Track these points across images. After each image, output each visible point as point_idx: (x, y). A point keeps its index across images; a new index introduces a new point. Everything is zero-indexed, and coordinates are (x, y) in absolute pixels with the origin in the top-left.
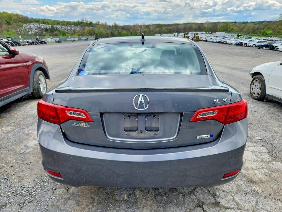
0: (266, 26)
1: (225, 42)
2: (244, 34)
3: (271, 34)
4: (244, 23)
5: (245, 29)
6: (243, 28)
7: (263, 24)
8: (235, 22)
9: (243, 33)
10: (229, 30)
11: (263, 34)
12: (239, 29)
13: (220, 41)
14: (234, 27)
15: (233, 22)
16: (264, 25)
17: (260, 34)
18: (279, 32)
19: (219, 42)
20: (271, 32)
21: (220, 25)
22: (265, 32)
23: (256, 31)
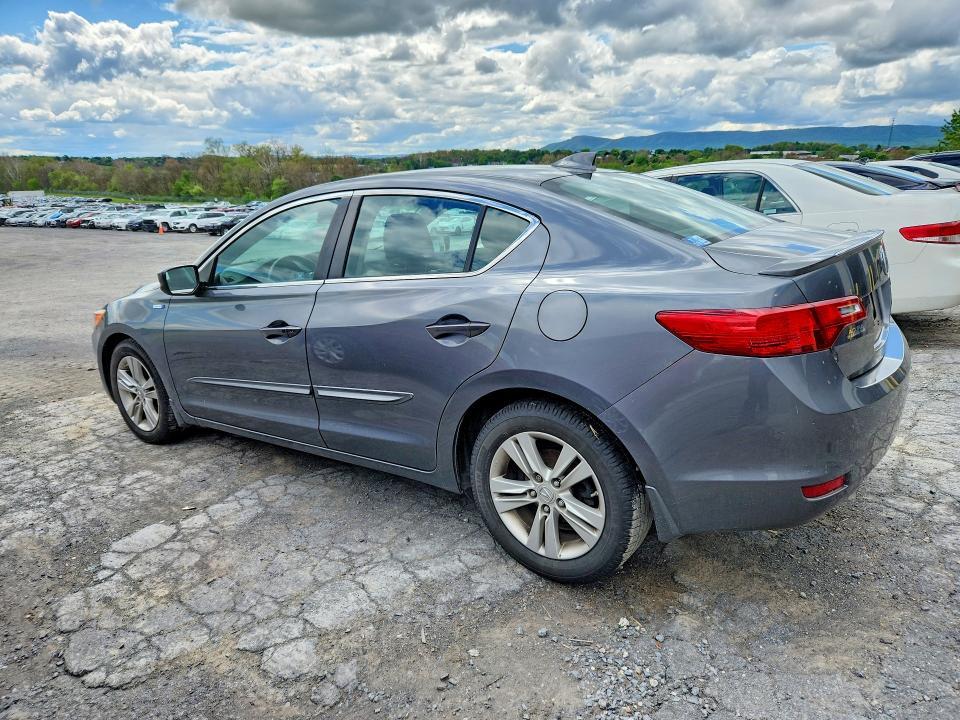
0: (177, 170)
1: (84, 221)
2: (115, 197)
3: (201, 194)
4: (97, 160)
5: (114, 180)
6: (107, 179)
7: (166, 164)
8: (66, 158)
9: (113, 194)
10: (55, 183)
11: (179, 196)
12: (94, 181)
13: (65, 222)
14: (73, 176)
15: (58, 159)
16: (169, 169)
17: (169, 195)
18: (220, 188)
19: (62, 224)
20: (197, 188)
21: (14, 169)
22: (182, 190)
23: (153, 186)
